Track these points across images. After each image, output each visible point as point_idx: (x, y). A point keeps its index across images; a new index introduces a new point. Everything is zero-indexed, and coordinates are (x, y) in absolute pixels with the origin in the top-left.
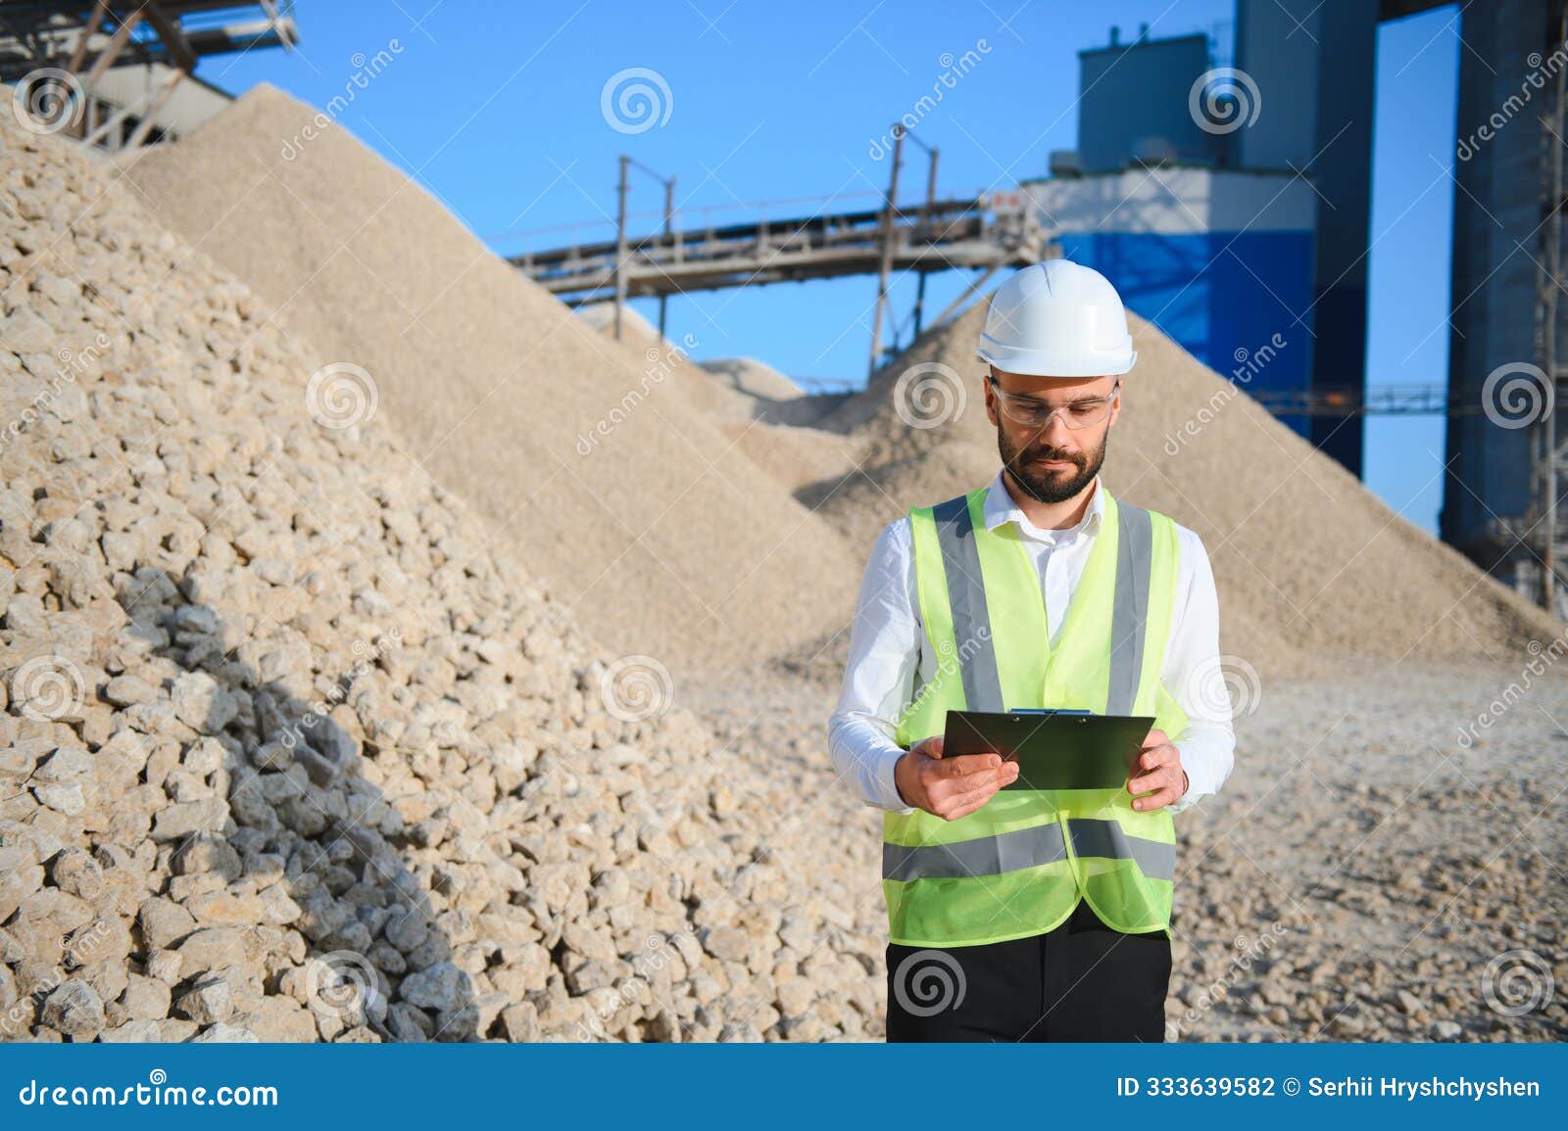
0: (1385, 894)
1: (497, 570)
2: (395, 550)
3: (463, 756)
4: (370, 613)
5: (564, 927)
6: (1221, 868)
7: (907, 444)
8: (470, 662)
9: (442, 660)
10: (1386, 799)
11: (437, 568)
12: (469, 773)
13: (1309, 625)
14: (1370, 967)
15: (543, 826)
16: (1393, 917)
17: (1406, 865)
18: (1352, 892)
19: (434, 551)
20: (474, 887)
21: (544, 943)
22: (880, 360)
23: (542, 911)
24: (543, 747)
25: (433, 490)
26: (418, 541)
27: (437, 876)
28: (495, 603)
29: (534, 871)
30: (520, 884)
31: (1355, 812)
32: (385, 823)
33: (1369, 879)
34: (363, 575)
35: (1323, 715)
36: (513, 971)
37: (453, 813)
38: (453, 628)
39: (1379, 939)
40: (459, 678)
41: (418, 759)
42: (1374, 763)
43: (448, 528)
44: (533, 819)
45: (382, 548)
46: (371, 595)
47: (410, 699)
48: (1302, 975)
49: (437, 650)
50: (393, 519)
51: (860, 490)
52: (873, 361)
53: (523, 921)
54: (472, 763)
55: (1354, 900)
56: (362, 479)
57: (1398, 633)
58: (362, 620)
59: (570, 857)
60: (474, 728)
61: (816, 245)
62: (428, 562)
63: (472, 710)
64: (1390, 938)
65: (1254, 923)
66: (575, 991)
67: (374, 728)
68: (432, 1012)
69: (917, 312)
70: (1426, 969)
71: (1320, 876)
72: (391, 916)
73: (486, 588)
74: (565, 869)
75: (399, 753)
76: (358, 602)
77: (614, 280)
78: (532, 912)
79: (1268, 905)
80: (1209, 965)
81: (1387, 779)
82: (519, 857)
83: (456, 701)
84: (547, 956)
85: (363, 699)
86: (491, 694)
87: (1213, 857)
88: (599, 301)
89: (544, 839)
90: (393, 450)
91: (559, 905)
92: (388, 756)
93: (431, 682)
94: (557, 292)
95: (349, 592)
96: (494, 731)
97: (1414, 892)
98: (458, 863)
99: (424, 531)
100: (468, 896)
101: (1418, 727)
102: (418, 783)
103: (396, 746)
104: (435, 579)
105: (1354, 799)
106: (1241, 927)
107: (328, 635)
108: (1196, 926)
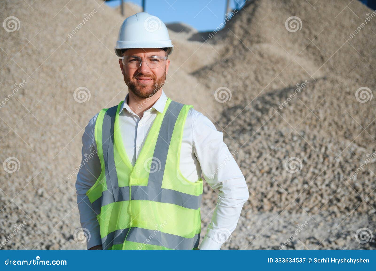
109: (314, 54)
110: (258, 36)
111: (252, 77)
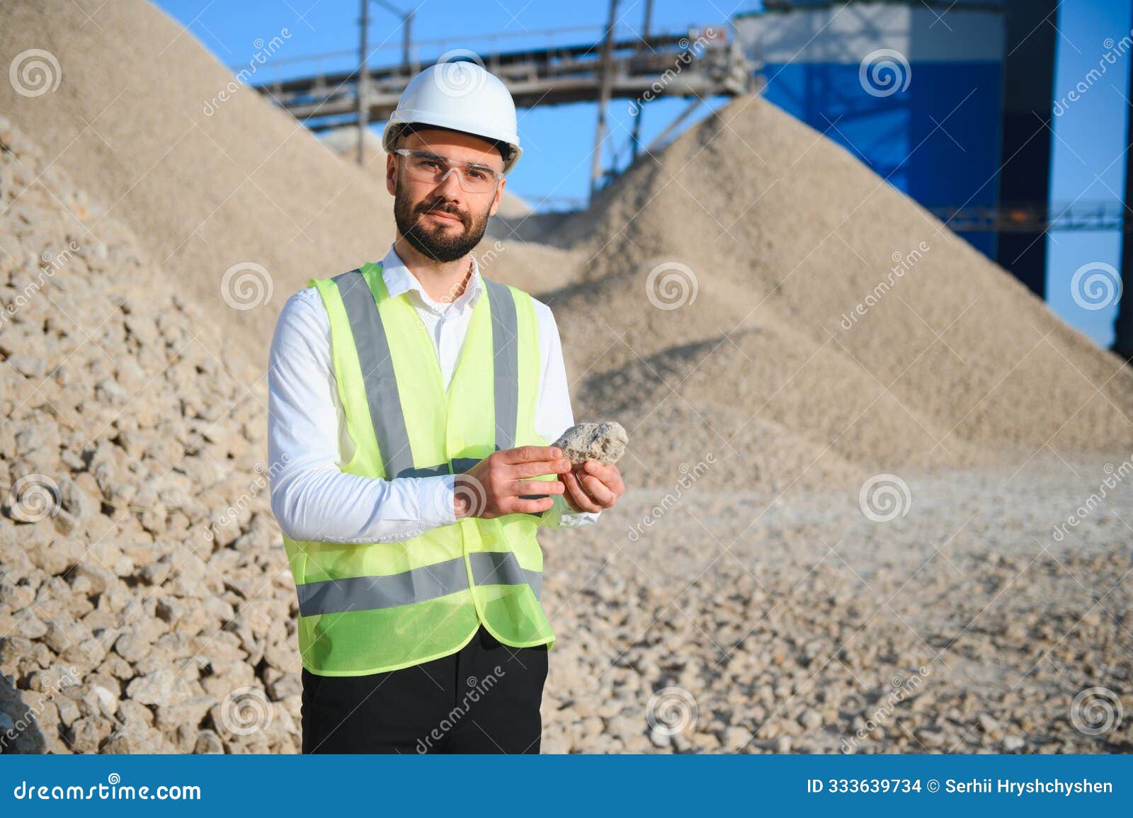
0: (993, 643)
1: (226, 367)
2: (135, 349)
3: (187, 516)
4: (110, 400)
5: (266, 649)
6: (858, 622)
7: (622, 259)
8: (197, 442)
9: (172, 440)
10: (1012, 567)
11: (172, 365)
12: (191, 529)
13: (979, 419)
14: (963, 697)
15: (252, 571)
16: (996, 661)
17: (1017, 619)
18: (965, 640)
19: (171, 351)
20: (190, 615)
21: (249, 661)
22: (600, 181)
23: (247, 636)
24: (255, 510)
25: (174, 299)
26: (156, 342)
27: (160, 607)
28: (222, 395)
29: (243, 606)
30: (230, 615)
31: (984, 578)
32: (117, 565)
33: (983, 631)
34: (105, 370)
35: (974, 498)
36: (221, 680)
37: (175, 559)
38: (183, 413)
39: (979, 678)
40: (187, 454)
41: (147, 516)
42: (1009, 537)
43: (183, 332)
44: (245, 566)
45: (123, 348)
46: (112, 387)
47: (143, 471)
48: (906, 704)
49: (168, 432)
50: (133, 323)
51: (578, 300)
52: (593, 183)
53: (232, 643)
54: (194, 521)
55: (966, 647)
56: (108, 289)
57: (1056, 426)
58: (104, 407)
59: (274, 596)
60: (197, 495)
61: (542, 75)
62: (163, 358)
63: (196, 479)
64: (990, 676)
65: (876, 665)
66: (274, 698)
67: (111, 490)
68: (153, 708)
69: (634, 138)
70: (1010, 699)
71: (942, 629)
72: (121, 635)
73: (215, 383)
74: (268, 604)
75: (131, 512)
76: (101, 393)
77: (356, 106)
78: (239, 636)
79: (891, 651)
80: (829, 696)
81: (1018, 550)
82: (231, 595)
83: (183, 472)
84: (251, 671)
85: (101, 469)
86: (215, 468)
87: (853, 613)
88: (342, 126)
89: (252, 580)
90: (138, 264)
91: (261, 631)
92: (122, 513)
93: (160, 457)
94: (301, 118)
95: (93, 384)
96: (215, 496)
97: (1018, 640)
98: (179, 597)
99: (162, 334)
100: (185, 622)
101: (1056, 507)
102: (147, 536)
103: (129, 505)
104: (170, 374)
105: (984, 566)
106: (864, 668)
107: (73, 418)
108: (826, 668)
109: (764, 279)
110: (657, 238)
111: (643, 323)
